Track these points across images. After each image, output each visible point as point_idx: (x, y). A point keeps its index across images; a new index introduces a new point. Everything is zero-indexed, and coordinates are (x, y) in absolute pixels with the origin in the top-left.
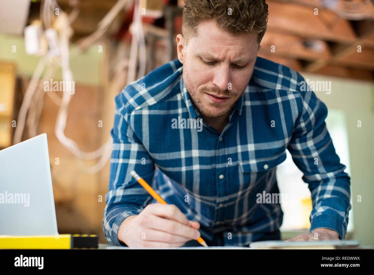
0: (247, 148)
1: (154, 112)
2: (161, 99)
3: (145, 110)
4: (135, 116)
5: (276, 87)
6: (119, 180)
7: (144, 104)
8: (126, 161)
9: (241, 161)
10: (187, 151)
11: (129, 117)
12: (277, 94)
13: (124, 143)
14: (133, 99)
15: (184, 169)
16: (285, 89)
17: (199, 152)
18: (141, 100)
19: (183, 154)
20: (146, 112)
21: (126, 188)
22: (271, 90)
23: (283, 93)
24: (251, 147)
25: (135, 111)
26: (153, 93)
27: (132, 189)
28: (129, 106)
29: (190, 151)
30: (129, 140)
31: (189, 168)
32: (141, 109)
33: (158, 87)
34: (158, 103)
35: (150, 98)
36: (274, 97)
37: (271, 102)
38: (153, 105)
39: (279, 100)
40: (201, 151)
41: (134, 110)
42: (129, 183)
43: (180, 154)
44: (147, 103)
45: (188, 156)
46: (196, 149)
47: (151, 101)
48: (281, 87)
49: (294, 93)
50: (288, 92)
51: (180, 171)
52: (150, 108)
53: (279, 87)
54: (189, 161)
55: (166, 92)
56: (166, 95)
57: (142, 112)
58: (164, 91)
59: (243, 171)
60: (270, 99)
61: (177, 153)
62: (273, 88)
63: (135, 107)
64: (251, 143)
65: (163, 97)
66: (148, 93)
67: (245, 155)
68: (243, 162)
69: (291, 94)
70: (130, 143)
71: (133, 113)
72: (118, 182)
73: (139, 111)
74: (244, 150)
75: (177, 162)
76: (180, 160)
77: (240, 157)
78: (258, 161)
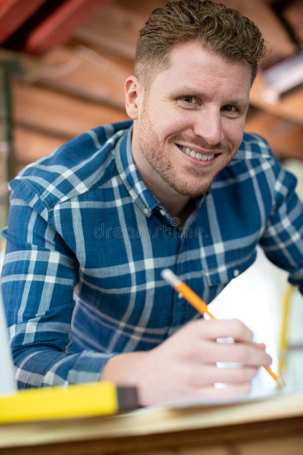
0: (213, 250)
1: (87, 204)
2: (93, 184)
3: (73, 201)
4: (61, 211)
5: (244, 155)
6: (27, 308)
7: (72, 193)
8: (39, 278)
9: (207, 270)
10: (137, 262)
11: (51, 214)
12: (249, 165)
13: (39, 249)
14: (53, 185)
15: (134, 289)
16: (257, 156)
17: (154, 261)
18: (66, 187)
19: (132, 267)
20: (75, 205)
21: (42, 321)
22: (239, 161)
23: (256, 163)
24: (219, 248)
25: (60, 204)
26: (82, 175)
27: (51, 323)
28: (49, 196)
29: (141, 261)
30: (47, 246)
31: (141, 288)
32: (69, 200)
33: (87, 165)
34: (90, 190)
35: (79, 184)
36: (245, 170)
37: (242, 178)
38: (84, 194)
39: (252, 173)
40: (156, 259)
41: (59, 202)
42: (47, 313)
43: (128, 268)
44: (76, 191)
45: (139, 269)
46: (149, 257)
47: (81, 188)
48: (253, 155)
49: (268, 159)
50: (261, 160)
51: (129, 292)
52: (81, 198)
53: (249, 155)
54: (141, 277)
55: (100, 173)
56: (99, 178)
57: (70, 205)
58: (97, 172)
59: (210, 284)
60: (240, 173)
61: (124, 266)
62: (242, 158)
63: (59, 197)
64: (218, 242)
65: (95, 182)
66: (75, 175)
67: (212, 261)
68: (210, 271)
69: (264, 162)
70: (49, 250)
71: (57, 208)
72: (26, 311)
73: (67, 203)
74: (211, 254)
75: (125, 280)
76: (128, 276)
77: (204, 264)
78: (229, 266)
